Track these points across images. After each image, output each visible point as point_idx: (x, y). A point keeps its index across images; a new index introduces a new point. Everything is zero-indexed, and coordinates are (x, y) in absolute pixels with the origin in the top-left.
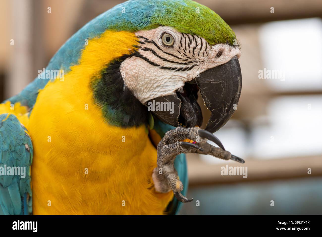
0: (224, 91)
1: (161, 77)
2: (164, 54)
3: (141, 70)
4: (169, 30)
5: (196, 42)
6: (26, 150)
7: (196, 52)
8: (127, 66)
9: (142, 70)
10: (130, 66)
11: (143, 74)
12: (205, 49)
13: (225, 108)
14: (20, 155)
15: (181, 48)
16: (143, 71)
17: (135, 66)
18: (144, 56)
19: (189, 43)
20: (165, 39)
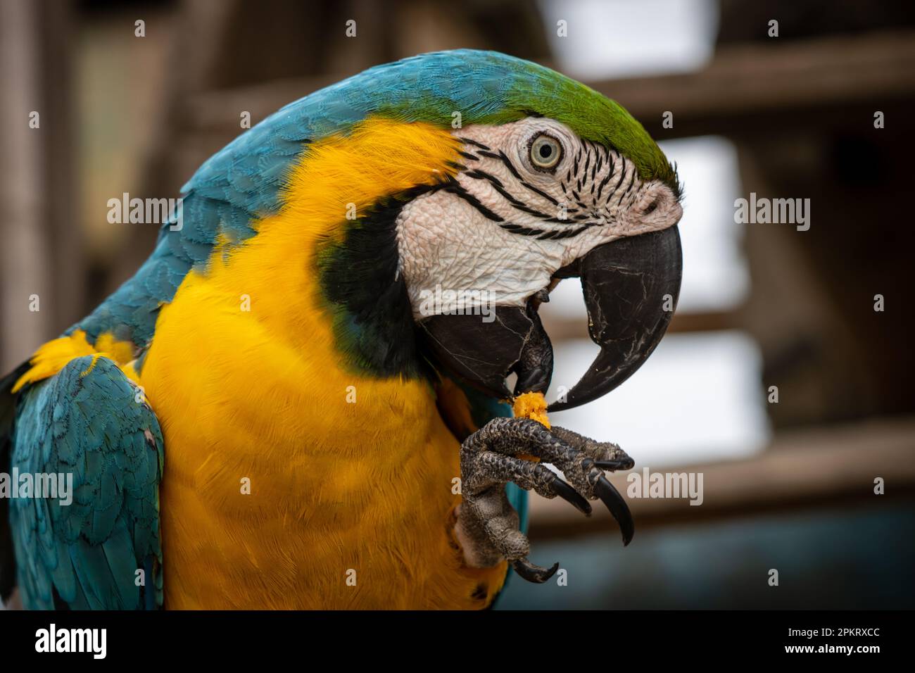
0: (645, 298)
1: (498, 251)
2: (524, 189)
3: (453, 228)
4: (554, 128)
5: (612, 167)
6: (149, 446)
7: (605, 190)
8: (420, 216)
9: (456, 229)
10: (427, 215)
11: (458, 240)
12: (627, 187)
13: (639, 340)
14: (134, 457)
15: (572, 177)
16: (458, 231)
17: (439, 216)
18: (470, 193)
19: (595, 165)
20: (538, 149)
